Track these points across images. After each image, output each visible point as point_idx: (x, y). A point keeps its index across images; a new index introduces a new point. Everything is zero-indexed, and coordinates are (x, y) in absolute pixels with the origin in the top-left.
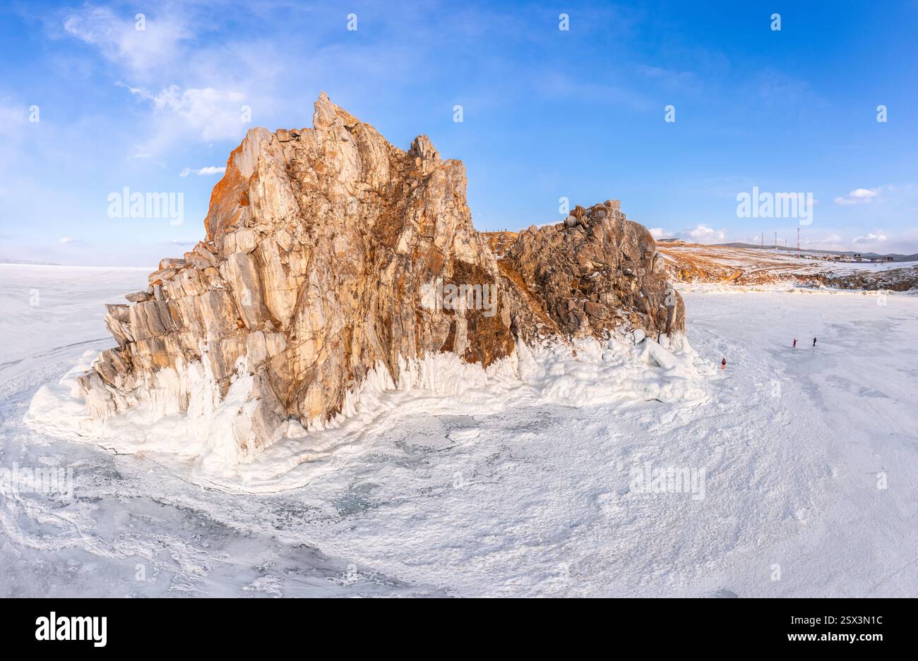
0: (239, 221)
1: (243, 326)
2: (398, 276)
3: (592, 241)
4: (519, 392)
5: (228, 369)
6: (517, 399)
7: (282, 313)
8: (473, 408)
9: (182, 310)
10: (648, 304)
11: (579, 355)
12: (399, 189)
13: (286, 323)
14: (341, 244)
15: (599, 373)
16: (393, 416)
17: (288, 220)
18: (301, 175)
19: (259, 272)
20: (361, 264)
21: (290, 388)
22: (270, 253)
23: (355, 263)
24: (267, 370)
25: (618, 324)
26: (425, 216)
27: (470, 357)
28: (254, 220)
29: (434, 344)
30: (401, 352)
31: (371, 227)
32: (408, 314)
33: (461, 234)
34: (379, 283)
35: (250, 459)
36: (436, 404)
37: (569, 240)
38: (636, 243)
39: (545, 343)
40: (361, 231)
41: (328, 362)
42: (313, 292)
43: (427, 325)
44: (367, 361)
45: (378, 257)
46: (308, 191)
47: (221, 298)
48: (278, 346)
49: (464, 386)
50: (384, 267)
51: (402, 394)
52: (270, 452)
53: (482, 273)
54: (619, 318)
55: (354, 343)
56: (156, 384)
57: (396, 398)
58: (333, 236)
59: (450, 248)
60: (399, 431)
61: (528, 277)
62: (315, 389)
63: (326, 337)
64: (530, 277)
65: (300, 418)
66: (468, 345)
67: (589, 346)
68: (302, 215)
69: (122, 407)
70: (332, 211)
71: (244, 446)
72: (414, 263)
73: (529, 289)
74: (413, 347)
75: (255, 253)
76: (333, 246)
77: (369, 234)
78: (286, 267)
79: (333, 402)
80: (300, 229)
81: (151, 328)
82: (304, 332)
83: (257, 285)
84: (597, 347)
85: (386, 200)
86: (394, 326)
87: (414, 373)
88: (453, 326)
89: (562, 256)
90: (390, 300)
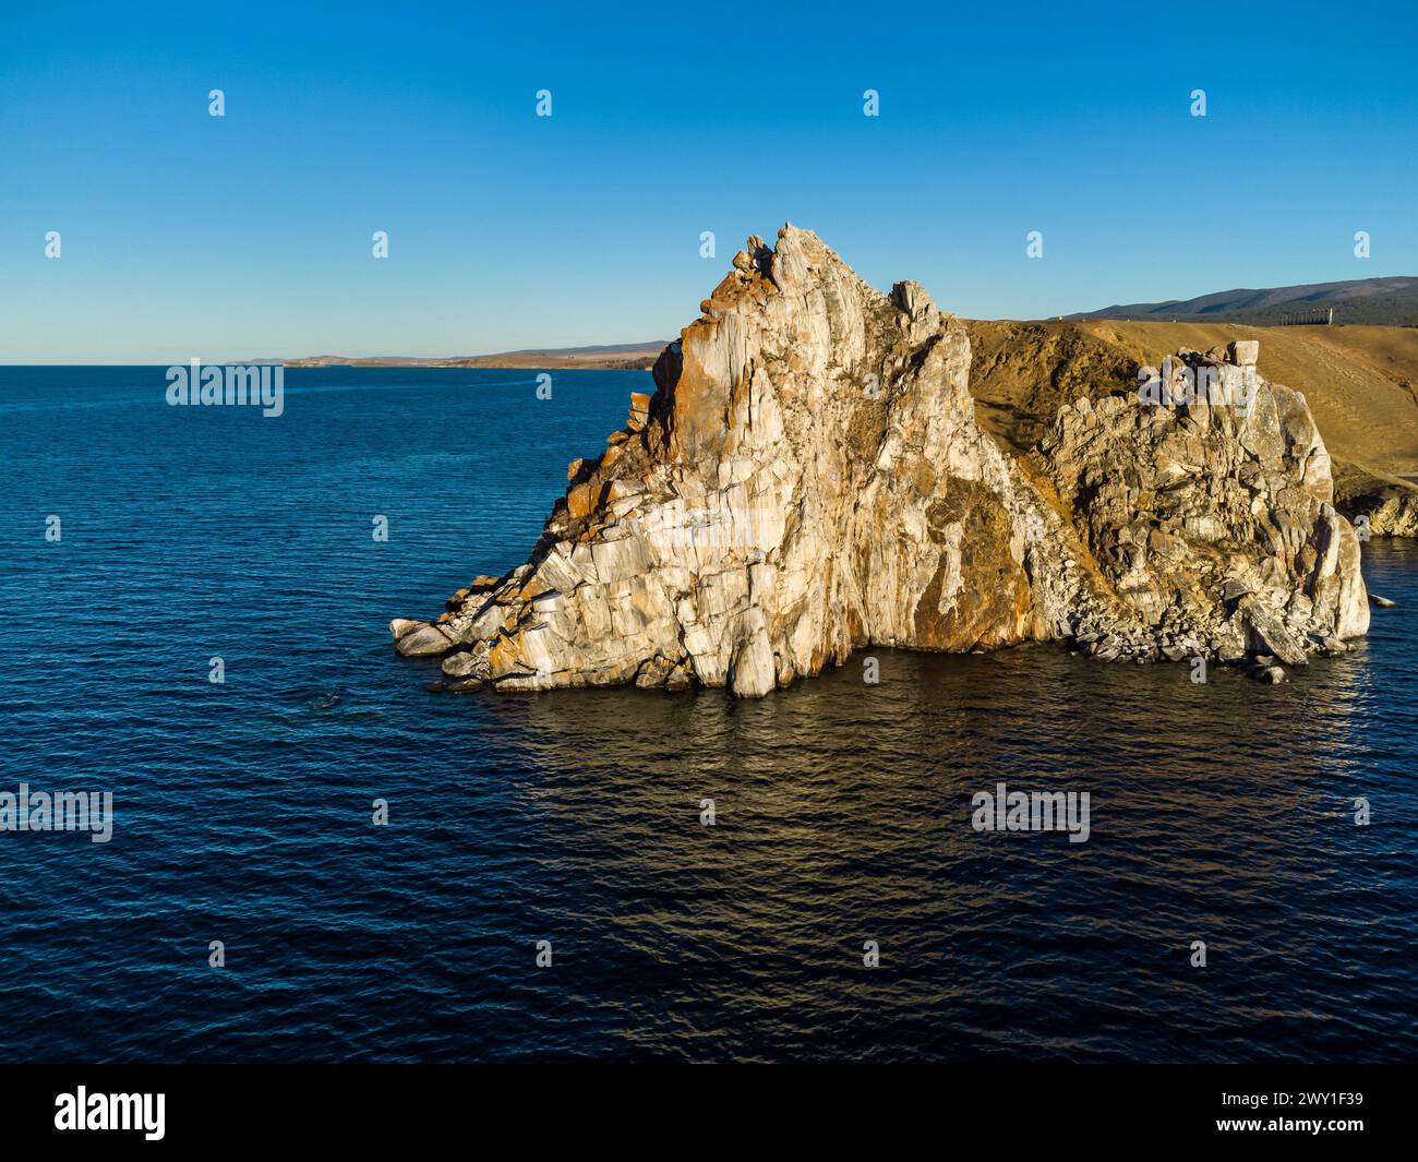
0: (734, 449)
2: (880, 498)
3: (1184, 426)
7: (772, 544)
10: (1279, 539)
13: (775, 554)
14: (823, 465)
18: (779, 380)
19: (750, 502)
20: (837, 482)
21: (777, 623)
22: (767, 483)
23: (833, 484)
25: (1205, 569)
26: (914, 418)
27: (963, 600)
29: (920, 580)
30: (878, 590)
31: (846, 435)
32: (889, 543)
33: (958, 443)
34: (856, 506)
37: (1144, 425)
38: (1277, 428)
39: (1074, 590)
40: (835, 440)
41: (816, 594)
42: (808, 523)
43: (911, 557)
45: (856, 475)
46: (789, 402)
48: (772, 578)
50: (863, 487)
53: (984, 491)
54: (1211, 559)
55: (833, 575)
58: (816, 457)
59: (944, 461)
61: (1066, 486)
62: (805, 622)
63: (815, 568)
64: (1070, 488)
68: (789, 434)
70: (813, 424)
72: (898, 481)
74: (894, 584)
75: (748, 483)
76: (817, 469)
77: (845, 444)
78: (778, 495)
79: (818, 638)
80: (790, 453)
81: (634, 566)
82: (795, 562)
85: (861, 388)
86: (873, 556)
88: (943, 559)
89: (1128, 453)
90: (870, 526)
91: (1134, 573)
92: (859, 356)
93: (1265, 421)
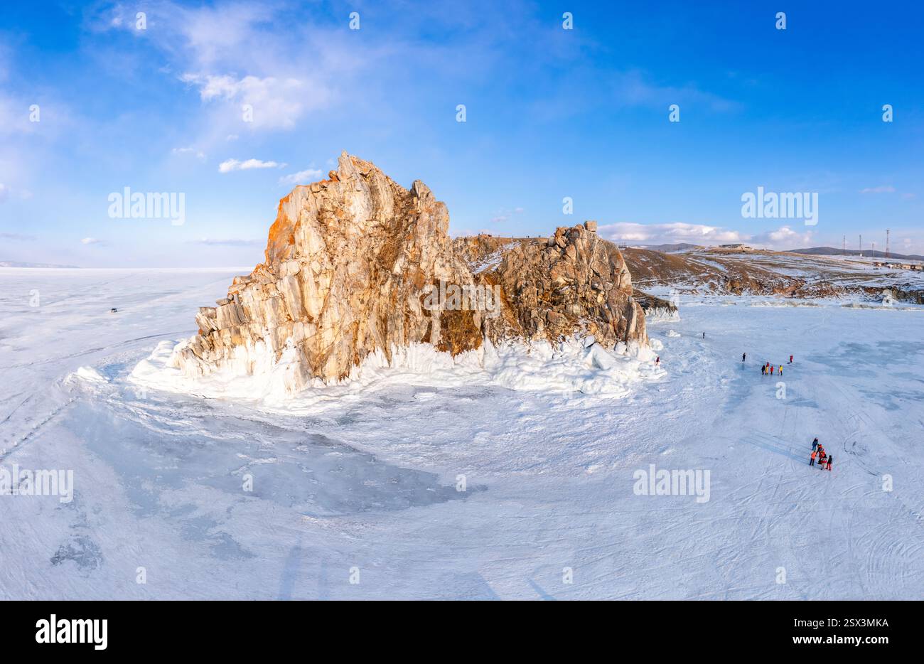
0: (289, 255)
1: (290, 320)
2: (392, 290)
3: (565, 259)
4: (480, 375)
5: (281, 344)
6: (475, 380)
7: (314, 312)
8: (439, 382)
9: (251, 310)
10: (610, 315)
11: (532, 353)
12: (400, 223)
13: (316, 318)
14: (352, 269)
15: (542, 368)
16: (384, 383)
17: (319, 254)
18: (327, 221)
19: (300, 286)
20: (367, 281)
21: (317, 359)
22: (308, 275)
23: (363, 281)
24: (304, 346)
25: (576, 331)
26: (414, 248)
27: (442, 347)
28: (298, 253)
29: (417, 337)
30: (393, 341)
31: (376, 255)
32: (399, 316)
33: (439, 261)
34: (380, 294)
35: (292, 396)
36: (415, 378)
37: (546, 258)
38: (607, 260)
39: (509, 342)
40: (368, 258)
41: (341, 343)
42: (333, 299)
43: (412, 324)
44: (369, 346)
45: (379, 277)
46: (332, 232)
47: (277, 302)
48: (311, 332)
49: (435, 367)
50: (383, 284)
51: (393, 370)
52: (303, 393)
54: (578, 326)
55: (360, 332)
56: (232, 356)
57: (388, 372)
58: (347, 263)
59: (431, 270)
60: (385, 391)
62: (332, 359)
63: (340, 327)
64: (510, 290)
65: (323, 378)
66: (441, 338)
67: (542, 347)
68: (328, 249)
69: (206, 371)
70: (347, 246)
71: (289, 389)
72: (404, 281)
73: (508, 299)
74: (402, 338)
75: (299, 275)
76: (347, 270)
77: (374, 261)
78: (317, 283)
79: (343, 369)
80: (326, 259)
81: (232, 320)
82: (327, 323)
83: (299, 295)
84: (549, 349)
85: (390, 233)
86: (389, 323)
87: (402, 356)
88: (430, 326)
89: (538, 272)
90: (387, 306)
91: (538, 333)
92: (389, 217)
93: (602, 257)
